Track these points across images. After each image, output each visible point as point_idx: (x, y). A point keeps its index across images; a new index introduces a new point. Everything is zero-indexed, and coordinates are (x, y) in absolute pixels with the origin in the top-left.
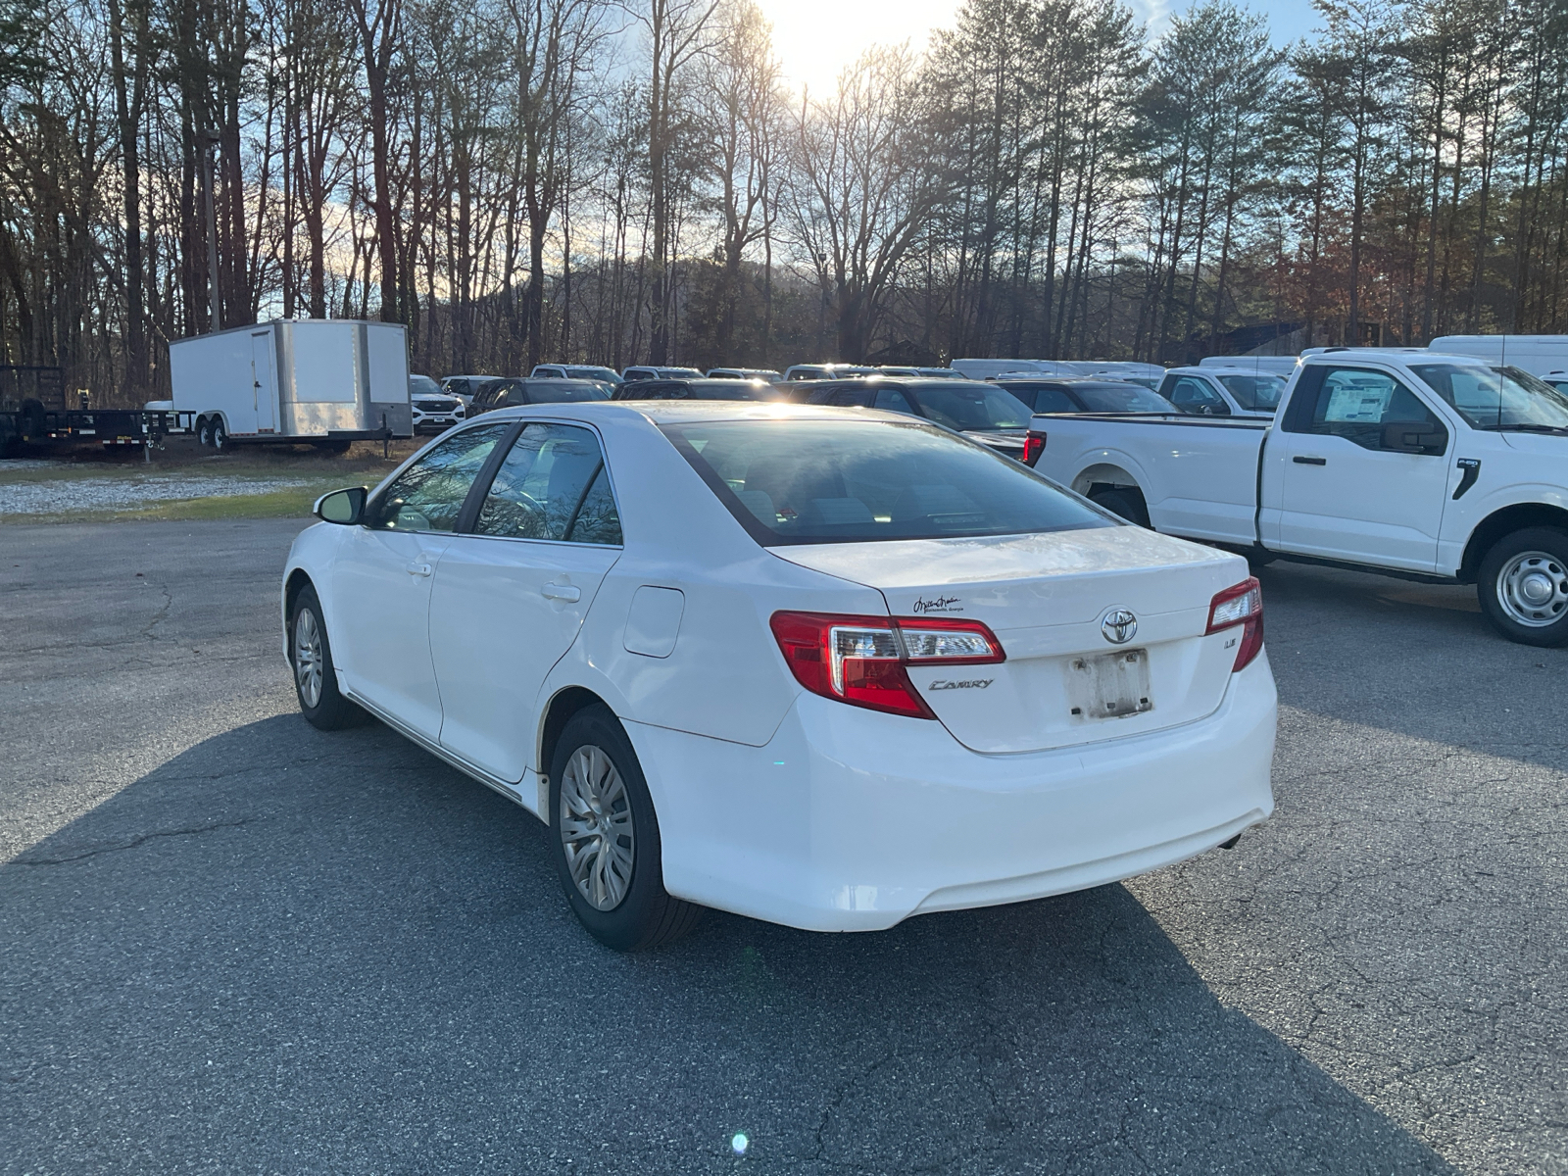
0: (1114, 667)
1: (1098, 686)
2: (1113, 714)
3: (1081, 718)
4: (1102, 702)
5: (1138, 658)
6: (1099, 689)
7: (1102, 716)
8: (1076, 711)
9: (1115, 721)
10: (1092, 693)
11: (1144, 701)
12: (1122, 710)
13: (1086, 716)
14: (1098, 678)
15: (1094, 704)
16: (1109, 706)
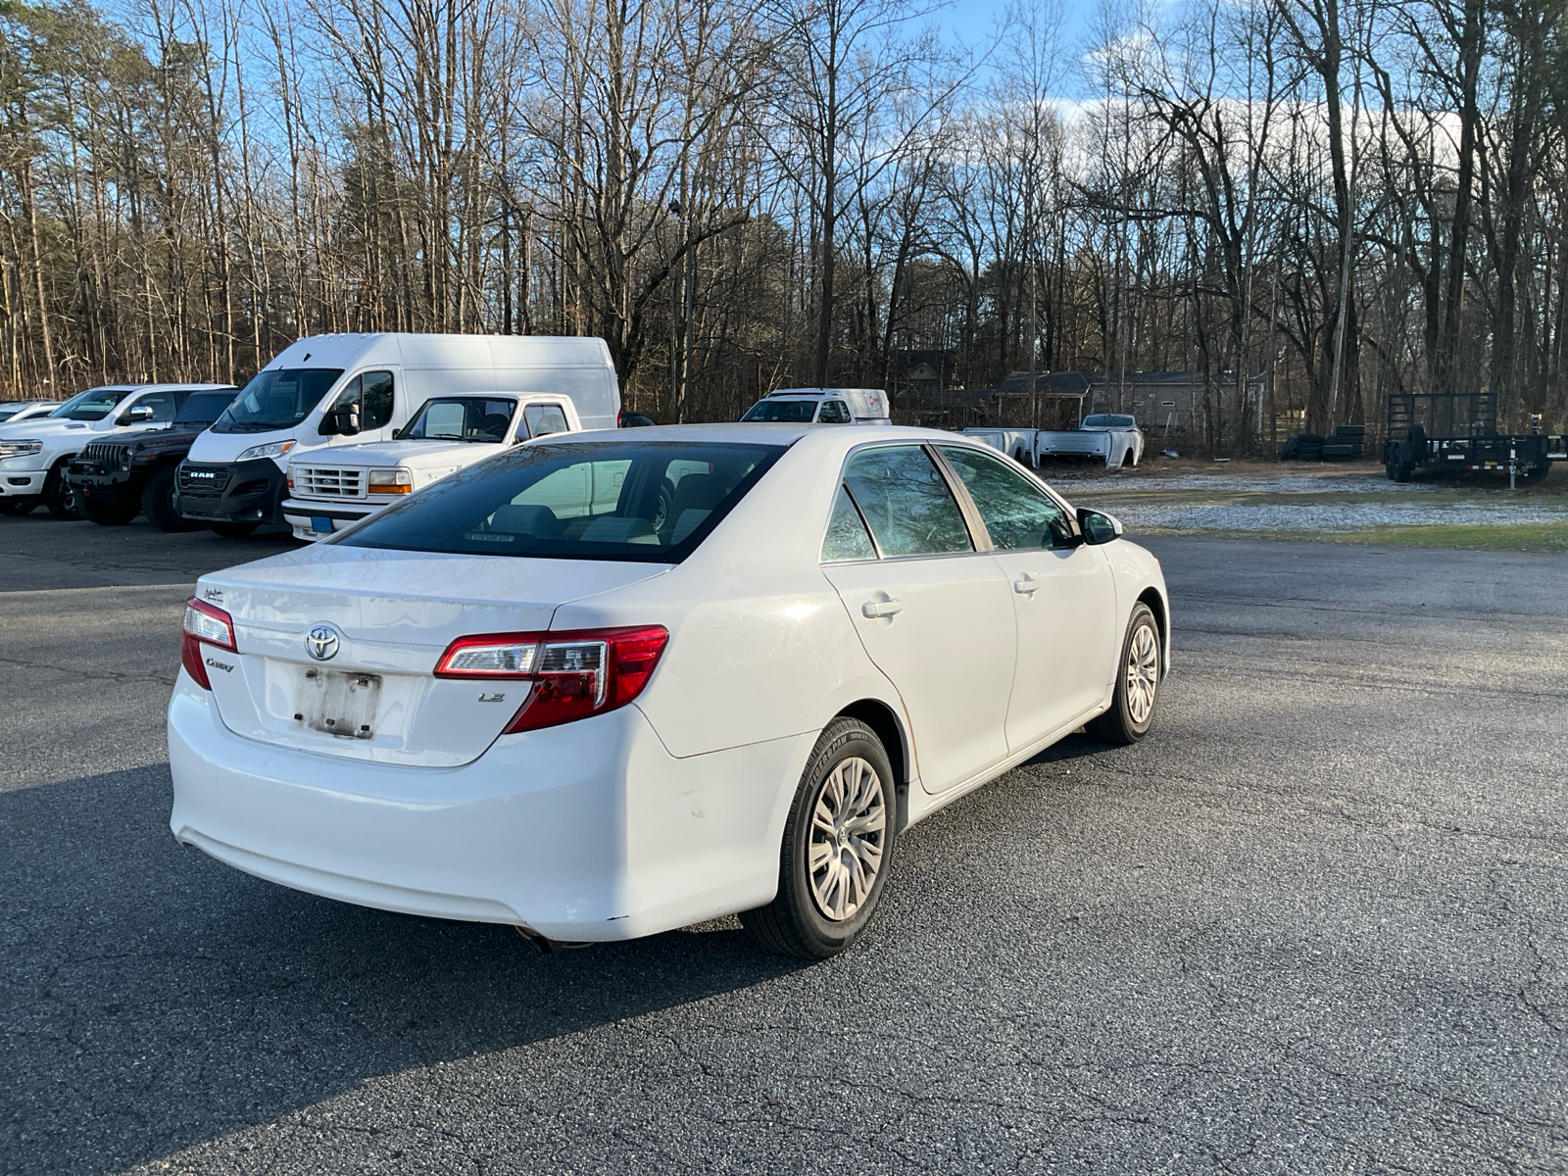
0: (345, 686)
1: (324, 699)
2: (330, 731)
3: (301, 725)
4: (323, 716)
5: (370, 683)
6: (324, 703)
7: (320, 729)
8: (299, 717)
9: (330, 738)
10: (317, 705)
11: (365, 728)
12: (340, 730)
13: (306, 723)
14: (326, 693)
15: (316, 716)
16: (328, 721)
